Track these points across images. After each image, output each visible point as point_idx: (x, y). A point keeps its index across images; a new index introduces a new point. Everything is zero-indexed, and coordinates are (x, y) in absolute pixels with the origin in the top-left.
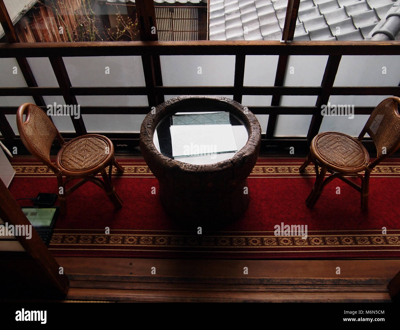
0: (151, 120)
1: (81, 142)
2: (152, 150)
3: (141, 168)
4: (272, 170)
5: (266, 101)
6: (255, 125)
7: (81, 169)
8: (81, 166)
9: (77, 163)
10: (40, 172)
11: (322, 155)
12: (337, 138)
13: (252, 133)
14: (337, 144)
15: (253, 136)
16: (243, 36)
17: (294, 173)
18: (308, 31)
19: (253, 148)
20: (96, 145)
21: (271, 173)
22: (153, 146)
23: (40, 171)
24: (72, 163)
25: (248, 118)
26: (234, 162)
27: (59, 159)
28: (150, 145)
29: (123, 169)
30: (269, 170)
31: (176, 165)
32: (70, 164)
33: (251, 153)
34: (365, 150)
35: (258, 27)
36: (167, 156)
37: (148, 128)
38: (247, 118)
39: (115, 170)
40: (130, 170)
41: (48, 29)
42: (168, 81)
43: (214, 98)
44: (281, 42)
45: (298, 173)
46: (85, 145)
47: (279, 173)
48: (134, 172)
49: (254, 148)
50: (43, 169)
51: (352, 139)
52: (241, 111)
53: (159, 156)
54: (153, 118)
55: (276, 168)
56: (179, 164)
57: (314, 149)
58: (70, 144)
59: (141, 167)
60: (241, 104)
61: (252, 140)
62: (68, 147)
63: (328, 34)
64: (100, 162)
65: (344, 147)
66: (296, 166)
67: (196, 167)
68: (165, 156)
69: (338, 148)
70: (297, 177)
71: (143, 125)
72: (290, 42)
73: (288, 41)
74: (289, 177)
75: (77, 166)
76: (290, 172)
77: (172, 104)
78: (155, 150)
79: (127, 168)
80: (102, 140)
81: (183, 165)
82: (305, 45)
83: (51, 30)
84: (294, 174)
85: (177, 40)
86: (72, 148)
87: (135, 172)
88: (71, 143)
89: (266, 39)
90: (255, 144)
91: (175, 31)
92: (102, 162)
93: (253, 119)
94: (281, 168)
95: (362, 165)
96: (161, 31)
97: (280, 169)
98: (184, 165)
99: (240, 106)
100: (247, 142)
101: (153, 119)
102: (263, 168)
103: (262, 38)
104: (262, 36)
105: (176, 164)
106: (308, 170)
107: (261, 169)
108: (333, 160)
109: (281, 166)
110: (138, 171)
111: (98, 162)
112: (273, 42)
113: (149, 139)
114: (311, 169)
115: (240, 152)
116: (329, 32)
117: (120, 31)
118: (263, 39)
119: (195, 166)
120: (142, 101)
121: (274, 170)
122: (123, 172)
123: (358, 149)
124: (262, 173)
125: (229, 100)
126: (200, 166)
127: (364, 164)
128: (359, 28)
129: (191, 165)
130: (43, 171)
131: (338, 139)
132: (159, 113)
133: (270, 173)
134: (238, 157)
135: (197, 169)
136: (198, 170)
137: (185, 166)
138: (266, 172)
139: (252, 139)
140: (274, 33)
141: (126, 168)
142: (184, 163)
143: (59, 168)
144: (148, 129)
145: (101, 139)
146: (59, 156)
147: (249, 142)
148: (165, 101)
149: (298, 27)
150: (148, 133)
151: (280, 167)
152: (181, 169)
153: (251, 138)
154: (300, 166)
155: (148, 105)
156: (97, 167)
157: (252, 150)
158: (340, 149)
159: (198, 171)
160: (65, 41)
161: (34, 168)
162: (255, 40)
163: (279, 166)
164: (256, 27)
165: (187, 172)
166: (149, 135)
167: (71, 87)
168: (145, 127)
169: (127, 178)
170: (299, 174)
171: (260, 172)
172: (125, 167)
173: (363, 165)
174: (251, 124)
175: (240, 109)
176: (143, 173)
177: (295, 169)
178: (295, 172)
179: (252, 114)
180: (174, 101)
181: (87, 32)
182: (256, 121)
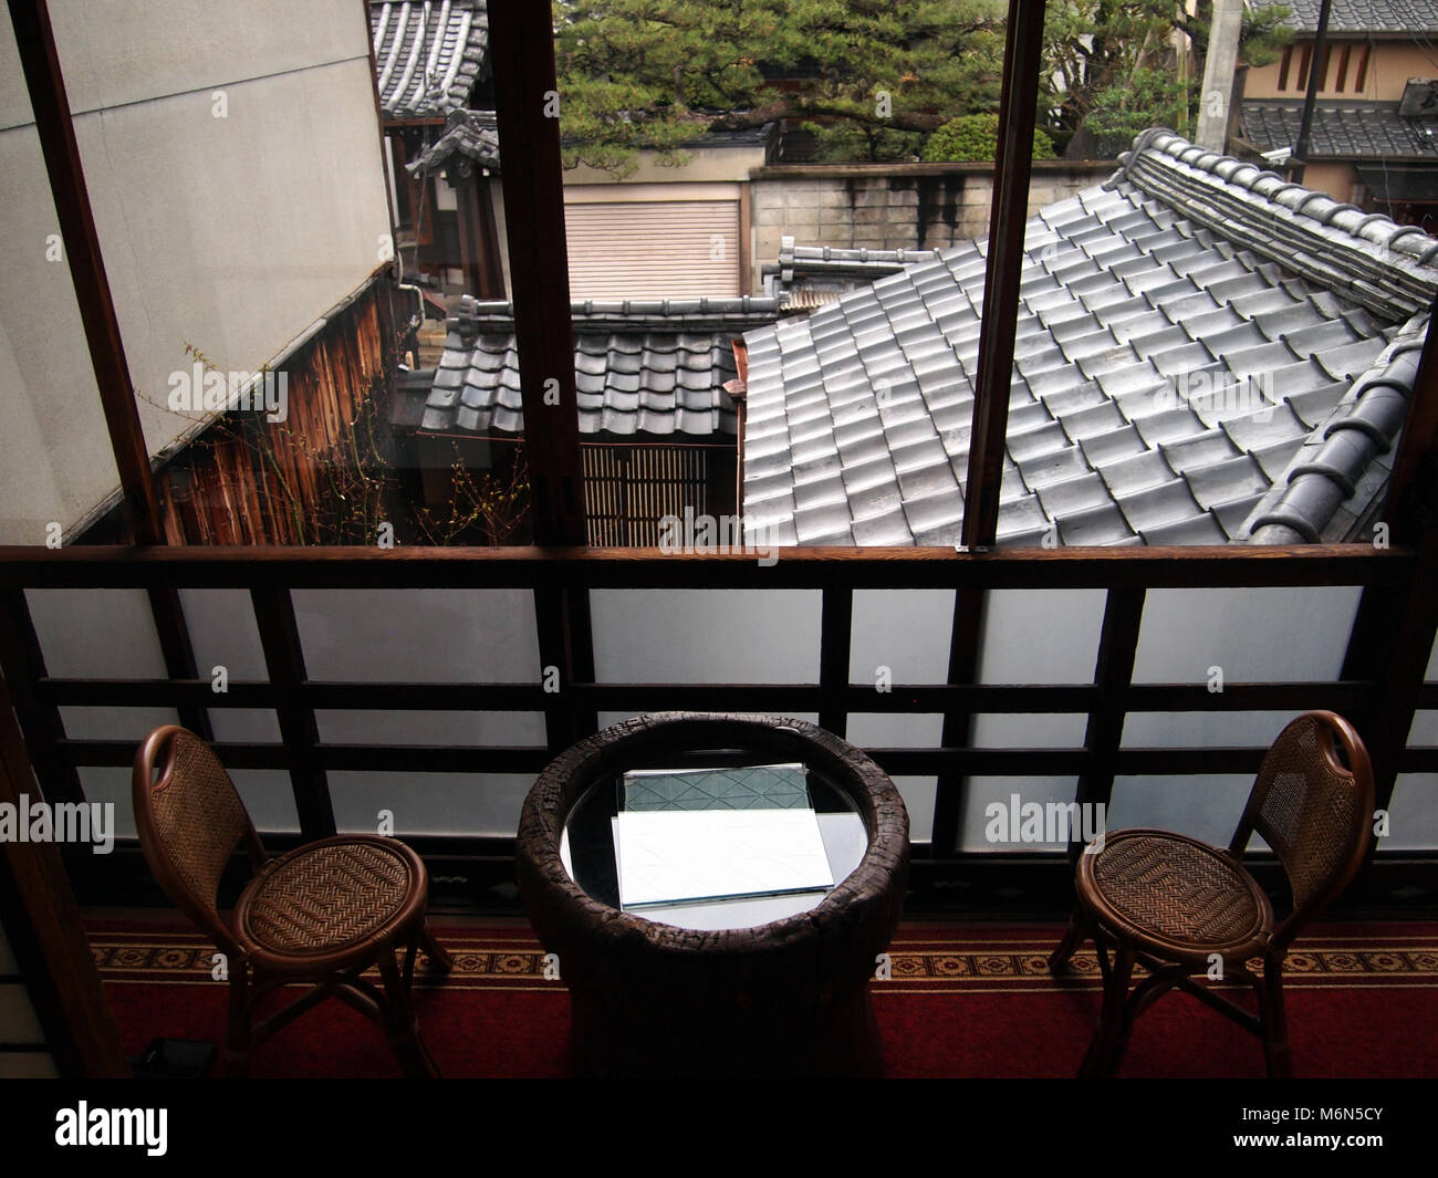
0: (553, 788)
1: (321, 860)
2: (557, 881)
3: (509, 959)
4: (956, 966)
5: (924, 731)
6: (888, 803)
7: (316, 948)
8: (316, 937)
9: (302, 928)
10: (164, 967)
11: (1114, 903)
12: (1163, 849)
13: (880, 828)
14: (1163, 868)
15: (883, 837)
16: (852, 533)
17: (1031, 976)
18: (1055, 519)
19: (884, 876)
20: (368, 869)
21: (954, 976)
22: (559, 868)
23: (166, 963)
24: (287, 926)
25: (867, 782)
26: (822, 919)
27: (243, 912)
28: (549, 865)
29: (451, 959)
30: (947, 965)
31: (632, 929)
32: (279, 932)
33: (877, 890)
34: (1256, 888)
35: (896, 506)
36: (605, 902)
37: (545, 810)
38: (862, 782)
39: (423, 962)
40: (475, 963)
41: (229, 507)
42: (611, 668)
43: (758, 720)
44: (958, 550)
45: (1044, 974)
46: (334, 867)
47: (981, 975)
48: (486, 972)
49: (888, 878)
50: (177, 957)
51: (1211, 854)
52: (843, 762)
53: (578, 902)
54: (563, 780)
55: (971, 960)
56: (643, 928)
57: (1087, 884)
58: (282, 866)
59: (511, 955)
60: (844, 738)
61: (878, 850)
62: (276, 874)
63: (1116, 527)
64: (378, 927)
65: (1185, 878)
66: (1036, 953)
67: (699, 938)
68: (598, 901)
69: (1167, 881)
70: (1042, 990)
71: (529, 802)
72: (986, 550)
73: (978, 549)
74: (1016, 991)
75: (301, 939)
76: (1018, 972)
77: (623, 739)
78: (565, 882)
79: (464, 956)
80: (392, 854)
81: (655, 930)
82: (1031, 558)
83: (238, 509)
84: (1032, 978)
85: (645, 545)
86: (289, 880)
87: (490, 971)
88: (289, 861)
89: (924, 543)
90: (889, 864)
91: (632, 519)
92: (386, 926)
93: (881, 784)
94: (986, 959)
95: (1250, 938)
96: (597, 517)
97: (985, 962)
98: (660, 929)
99: (840, 746)
100: (864, 859)
101: (561, 784)
102: (927, 959)
103: (912, 539)
104: (912, 533)
105: (633, 926)
106: (1078, 964)
107: (921, 961)
108: (1153, 922)
109: (989, 954)
110: (499, 968)
111: (373, 927)
112: (935, 551)
113: (546, 847)
114: (1088, 963)
115: (841, 890)
116: (1121, 522)
117: (458, 519)
118: (915, 543)
119: (695, 934)
120: (525, 729)
121: (962, 967)
122: (449, 970)
123: (1232, 885)
124: (923, 976)
125: (803, 726)
126: (712, 935)
127: (1256, 934)
128: (1211, 509)
129: (681, 931)
130: (176, 963)
131: (1163, 853)
132: (580, 766)
133: (949, 975)
134: (834, 905)
135: (703, 943)
136: (704, 948)
137: (662, 934)
138: (937, 973)
139: (879, 846)
140: (948, 525)
141: (458, 958)
142: (661, 925)
143: (241, 944)
144: (547, 816)
145: (388, 852)
146: (244, 904)
147: (869, 857)
148: (600, 730)
149: (1023, 507)
150: (546, 829)
151: (982, 957)
152: (649, 942)
153: (876, 843)
154: (1050, 953)
155: (546, 745)
156: (370, 941)
157: (880, 881)
158: (1173, 885)
159: (705, 951)
160: (278, 543)
161: (146, 952)
162: (892, 544)
163: (981, 953)
164: (891, 506)
165: (668, 953)
166: (549, 835)
167: (305, 683)
168: (534, 809)
169: (461, 990)
170: (1050, 978)
171: (916, 973)
172: (455, 954)
173: (1255, 938)
174: (877, 801)
175: (839, 754)
176: (518, 973)
177: (1035, 961)
178: (1034, 974)
179: (880, 771)
180: (630, 727)
181: (354, 518)
182: (890, 792)
